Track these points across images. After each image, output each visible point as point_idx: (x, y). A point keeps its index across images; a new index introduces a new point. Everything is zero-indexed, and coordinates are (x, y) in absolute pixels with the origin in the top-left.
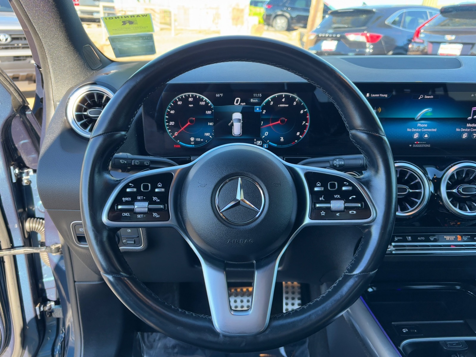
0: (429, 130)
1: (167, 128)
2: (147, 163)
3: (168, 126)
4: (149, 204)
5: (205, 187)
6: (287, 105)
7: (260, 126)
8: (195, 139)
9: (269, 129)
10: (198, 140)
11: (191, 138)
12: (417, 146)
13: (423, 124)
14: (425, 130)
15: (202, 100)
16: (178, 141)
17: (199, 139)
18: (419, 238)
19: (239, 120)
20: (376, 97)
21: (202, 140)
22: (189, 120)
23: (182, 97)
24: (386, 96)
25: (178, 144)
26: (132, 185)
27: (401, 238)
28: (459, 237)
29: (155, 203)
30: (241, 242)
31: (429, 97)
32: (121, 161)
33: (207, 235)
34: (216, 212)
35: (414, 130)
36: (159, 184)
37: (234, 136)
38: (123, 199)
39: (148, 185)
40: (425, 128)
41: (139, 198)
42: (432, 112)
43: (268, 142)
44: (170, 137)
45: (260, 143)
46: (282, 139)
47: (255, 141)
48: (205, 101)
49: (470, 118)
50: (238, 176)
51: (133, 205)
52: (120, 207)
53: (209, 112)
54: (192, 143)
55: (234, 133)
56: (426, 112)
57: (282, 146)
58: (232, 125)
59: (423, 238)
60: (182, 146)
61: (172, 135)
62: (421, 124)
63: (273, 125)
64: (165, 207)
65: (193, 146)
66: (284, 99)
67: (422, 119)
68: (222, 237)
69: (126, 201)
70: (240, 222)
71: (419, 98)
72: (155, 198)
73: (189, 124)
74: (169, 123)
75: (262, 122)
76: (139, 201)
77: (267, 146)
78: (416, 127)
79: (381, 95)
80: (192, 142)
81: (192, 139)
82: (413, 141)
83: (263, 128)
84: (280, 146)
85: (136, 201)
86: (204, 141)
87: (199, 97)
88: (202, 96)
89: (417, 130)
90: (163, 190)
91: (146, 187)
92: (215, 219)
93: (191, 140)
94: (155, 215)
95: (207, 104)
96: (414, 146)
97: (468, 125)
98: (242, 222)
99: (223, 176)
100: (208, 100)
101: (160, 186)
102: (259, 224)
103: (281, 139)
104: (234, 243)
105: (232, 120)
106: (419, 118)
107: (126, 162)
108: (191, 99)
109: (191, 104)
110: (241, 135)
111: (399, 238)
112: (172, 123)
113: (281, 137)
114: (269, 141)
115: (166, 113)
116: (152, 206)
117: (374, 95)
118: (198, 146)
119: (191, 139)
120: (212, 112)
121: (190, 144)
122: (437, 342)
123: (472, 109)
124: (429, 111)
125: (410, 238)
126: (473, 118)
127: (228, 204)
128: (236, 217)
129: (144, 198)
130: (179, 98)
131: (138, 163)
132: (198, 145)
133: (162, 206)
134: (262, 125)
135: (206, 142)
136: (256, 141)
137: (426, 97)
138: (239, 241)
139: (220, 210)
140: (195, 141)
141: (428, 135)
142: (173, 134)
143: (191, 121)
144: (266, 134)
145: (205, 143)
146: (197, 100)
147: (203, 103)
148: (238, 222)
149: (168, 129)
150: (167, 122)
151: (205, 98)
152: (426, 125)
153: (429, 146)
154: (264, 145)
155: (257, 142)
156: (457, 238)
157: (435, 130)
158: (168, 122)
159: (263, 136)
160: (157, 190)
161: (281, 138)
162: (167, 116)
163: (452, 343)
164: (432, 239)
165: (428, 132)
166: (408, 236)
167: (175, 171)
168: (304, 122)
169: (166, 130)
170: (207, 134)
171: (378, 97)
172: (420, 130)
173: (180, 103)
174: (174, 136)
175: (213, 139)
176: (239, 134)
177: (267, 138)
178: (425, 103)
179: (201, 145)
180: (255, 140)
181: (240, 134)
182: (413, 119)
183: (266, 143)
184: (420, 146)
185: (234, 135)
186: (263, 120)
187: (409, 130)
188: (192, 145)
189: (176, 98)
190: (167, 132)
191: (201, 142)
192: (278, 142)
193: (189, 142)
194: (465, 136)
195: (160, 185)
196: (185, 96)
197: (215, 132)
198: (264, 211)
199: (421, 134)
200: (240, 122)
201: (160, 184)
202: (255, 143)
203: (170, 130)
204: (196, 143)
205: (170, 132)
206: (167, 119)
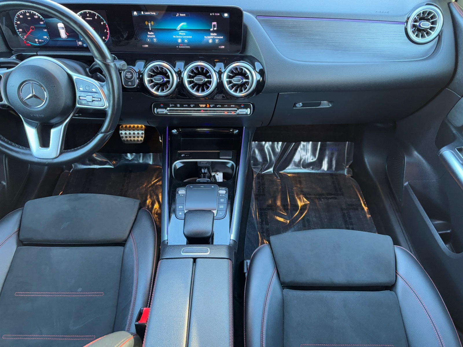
0: (187, 37)
3: (19, 31)
6: (91, 19)
10: (41, 40)
12: (181, 47)
13: (183, 33)
14: (185, 37)
15: (35, 15)
16: (28, 41)
18: (184, 106)
19: (63, 28)
20: (148, 14)
21: (43, 41)
22: (31, 28)
23: (21, 13)
24: (155, 13)
25: (28, 43)
27: (174, 105)
28: (208, 105)
31: (182, 15)
35: (178, 37)
37: (62, 38)
40: (184, 35)
42: (187, 25)
44: (22, 39)
45: (81, 43)
48: (38, 15)
49: (212, 30)
53: (42, 23)
56: (183, 25)
58: (59, 31)
59: (187, 106)
60: (31, 45)
62: (182, 33)
66: (88, 14)
67: (181, 30)
71: (177, 16)
73: (32, 31)
78: (179, 35)
79: (151, 13)
81: (36, 40)
82: (179, 44)
86: (45, 41)
87: (33, 13)
88: (34, 12)
89: (180, 37)
95: (39, 17)
96: (180, 47)
97: (212, 34)
100: (39, 15)
105: (58, 28)
106: (179, 29)
108: (28, 14)
109: (29, 18)
111: (172, 105)
115: (15, 23)
117: (146, 13)
118: (41, 45)
120: (44, 22)
121: (36, 43)
122: (197, 162)
123: (212, 24)
124: (185, 24)
125: (179, 105)
126: (214, 29)
130: (20, 13)
136: (78, 42)
137: (181, 15)
140: (38, 41)
141: (187, 40)
142: (23, 37)
143: (32, 29)
145: (45, 43)
146: (32, 15)
147: (36, 17)
149: (20, 34)
150: (17, 29)
151: (37, 14)
152: (185, 34)
153: (189, 47)
154: (84, 45)
156: (206, 106)
157: (191, 37)
159: (81, 39)
162: (16, 25)
163: (202, 162)
164: (192, 106)
165: (186, 38)
166: (178, 104)
168: (106, 30)
169: (18, 34)
170: (45, 37)
171: (149, 14)
172: (181, 37)
173: (21, 17)
174: (24, 38)
175: (49, 40)
178: (182, 19)
179: (43, 44)
180: (77, 41)
181: (66, 37)
182: (175, 30)
184: (183, 47)
187: (174, 37)
188: (37, 44)
189: (18, 13)
190: (19, 36)
191: (42, 42)
193: (35, 42)
194: (210, 41)
196: (23, 12)
197: (50, 36)
199: (183, 40)
200: (64, 29)
202: (77, 43)
203: (21, 35)
204: (39, 43)
205: (21, 36)
206: (16, 27)
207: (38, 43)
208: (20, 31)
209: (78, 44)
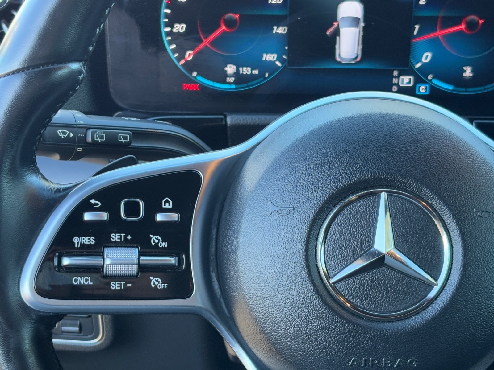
1: (166, 39)
2: (125, 138)
3: (168, 34)
4: (141, 254)
5: (289, 216)
7: (408, 37)
8: (238, 70)
9: (434, 45)
10: (246, 71)
11: (226, 66)
16: (195, 74)
17: (249, 69)
19: (355, 21)
21: (256, 72)
22: (224, 20)
25: (193, 81)
26: (98, 204)
29: (156, 251)
30: (385, 364)
32: (60, 132)
33: (295, 342)
34: (318, 282)
36: (165, 202)
37: (340, 63)
38: (76, 240)
39: (138, 203)
41: (115, 237)
43: (431, 81)
44: (174, 63)
45: (409, 82)
46: (468, 72)
47: (395, 77)
50: (378, 187)
51: (101, 255)
52: (66, 261)
54: (228, 80)
55: (339, 55)
57: (466, 91)
58: (337, 33)
60: (204, 88)
61: (179, 59)
63: (446, 36)
64: (180, 261)
65: (233, 87)
68: (334, 349)
69: (83, 246)
70: (383, 312)
72: (155, 239)
73: (224, 32)
74: (172, 27)
75: (417, 27)
76: (116, 245)
77: (426, 89)
80: (231, 76)
81: (230, 69)
83: (419, 43)
84: (462, 91)
85: (107, 247)
86: (262, 75)
90: (175, 217)
91: (132, 209)
92: (317, 302)
93: (226, 71)
94: (156, 282)
98: (390, 312)
99: (340, 186)
101: (167, 206)
102: (435, 318)
103: (465, 71)
104: (365, 365)
105: (336, 20)
107: (72, 135)
110: (358, 59)
112: (180, 28)
113: (466, 65)
114: (434, 78)
115: (165, 1)
116: (147, 260)
118: (244, 87)
119: (226, 69)
121: (225, 82)
127: (351, 263)
128: (374, 297)
129: (129, 237)
131: (102, 137)
132: (245, 85)
133: (172, 260)
134: (415, 33)
135: (265, 78)
136: (398, 77)
138: (379, 362)
139: (328, 278)
140: (237, 74)
142: (181, 57)
143: (230, 24)
144: (427, 57)
145: (262, 79)
148: (376, 312)
149: (170, 43)
150: (167, 25)
154: (420, 87)
155: (401, 77)
158: (170, 24)
159: (417, 63)
160: (160, 217)
161: (465, 68)
162: (168, 7)
167: (203, 166)
169: (164, 46)
170: (270, 57)
174: (183, 62)
175: (284, 69)
176: (354, 56)
177: (426, 69)
179: (252, 85)
180: (396, 73)
181: (356, 58)
183: (423, 82)
185: (339, 59)
186: (418, 20)
188: (230, 83)
190: (165, 50)
191: (252, 77)
192: (458, 80)
193: (222, 77)
195: (167, 204)
197: (289, 53)
198: (447, 285)
200: (357, 25)
201: (167, 202)
202: (395, 81)
203: (174, 46)
204: (239, 78)
205: (174, 51)
206: (167, 16)
207: (232, 80)
208: (175, 30)
209: (397, 85)
